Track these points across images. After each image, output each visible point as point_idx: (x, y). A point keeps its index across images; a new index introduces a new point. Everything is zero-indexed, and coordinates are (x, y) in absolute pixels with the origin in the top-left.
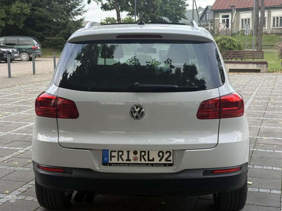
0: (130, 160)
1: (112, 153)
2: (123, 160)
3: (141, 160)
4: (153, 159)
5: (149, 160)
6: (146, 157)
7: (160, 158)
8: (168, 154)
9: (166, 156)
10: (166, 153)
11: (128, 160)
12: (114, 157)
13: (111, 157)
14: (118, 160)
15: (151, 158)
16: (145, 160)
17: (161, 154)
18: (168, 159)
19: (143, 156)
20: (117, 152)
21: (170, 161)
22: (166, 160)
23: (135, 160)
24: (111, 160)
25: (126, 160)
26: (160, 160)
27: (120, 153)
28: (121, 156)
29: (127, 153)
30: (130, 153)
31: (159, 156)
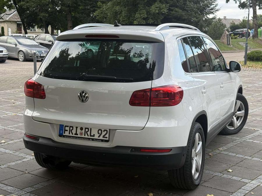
0: (77, 134)
1: (66, 127)
2: (72, 134)
3: (85, 135)
4: (94, 135)
5: (91, 136)
6: (89, 133)
7: (99, 135)
8: (105, 132)
9: (104, 133)
10: (104, 131)
11: (76, 134)
12: (67, 130)
13: (65, 130)
14: (69, 134)
15: (92, 134)
16: (88, 136)
17: (100, 132)
18: (105, 136)
19: (87, 132)
20: (69, 127)
21: (107, 138)
22: (104, 137)
23: (81, 135)
24: (64, 133)
25: (75, 134)
26: (99, 137)
27: (71, 128)
28: (71, 130)
29: (76, 128)
30: (78, 129)
31: (99, 133)
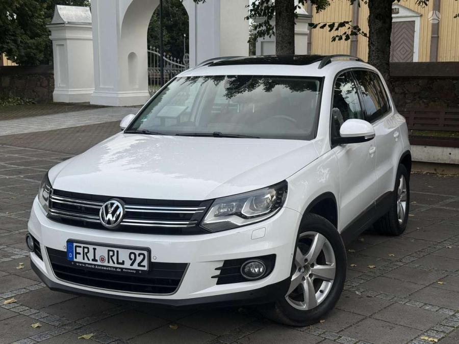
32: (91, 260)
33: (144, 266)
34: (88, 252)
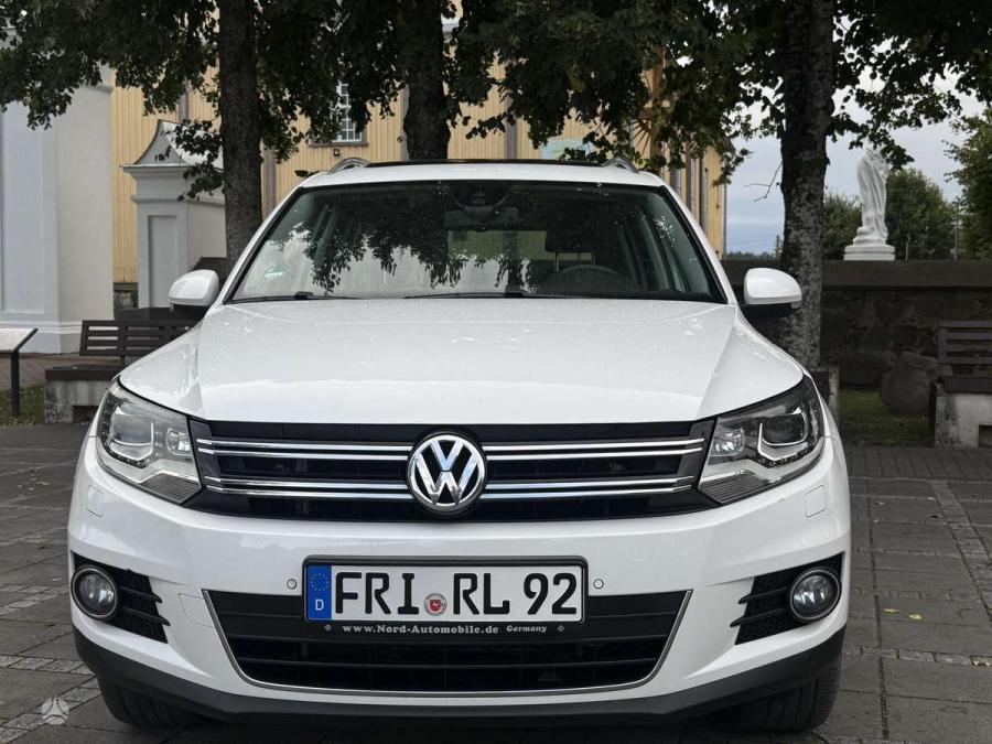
32: (394, 610)
33: (572, 611)
34: (386, 586)
